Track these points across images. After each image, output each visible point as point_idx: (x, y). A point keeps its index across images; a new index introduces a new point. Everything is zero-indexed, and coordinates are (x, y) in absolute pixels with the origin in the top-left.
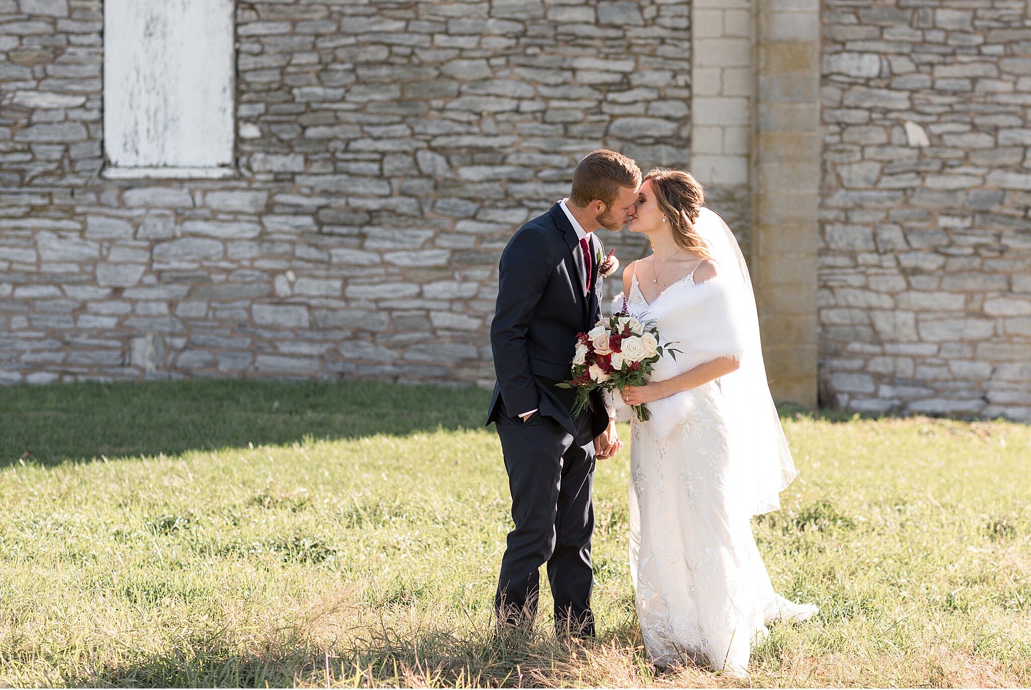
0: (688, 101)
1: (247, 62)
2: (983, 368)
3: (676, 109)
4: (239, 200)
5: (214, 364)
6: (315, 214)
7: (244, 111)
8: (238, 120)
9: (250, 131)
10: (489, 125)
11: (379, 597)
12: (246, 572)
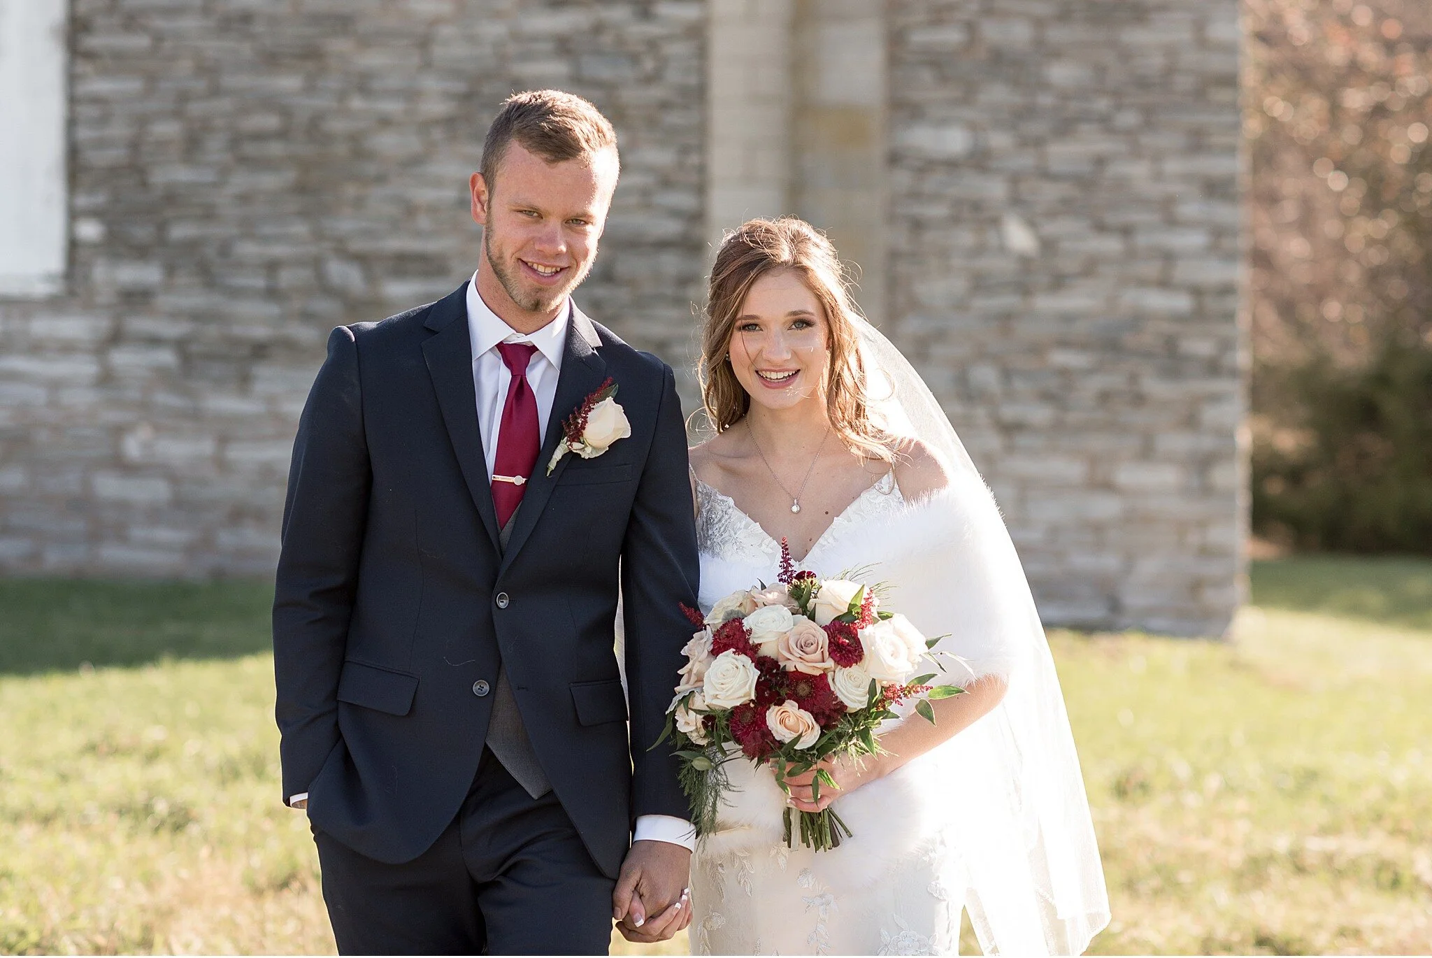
0: (701, 190)
1: (84, 134)
2: (1110, 562)
3: (683, 200)
4: (74, 327)
5: (35, 557)
6: (181, 345)
7: (83, 201)
8: (73, 215)
9: (90, 230)
10: (424, 222)
11: (262, 881)
12: (79, 848)
